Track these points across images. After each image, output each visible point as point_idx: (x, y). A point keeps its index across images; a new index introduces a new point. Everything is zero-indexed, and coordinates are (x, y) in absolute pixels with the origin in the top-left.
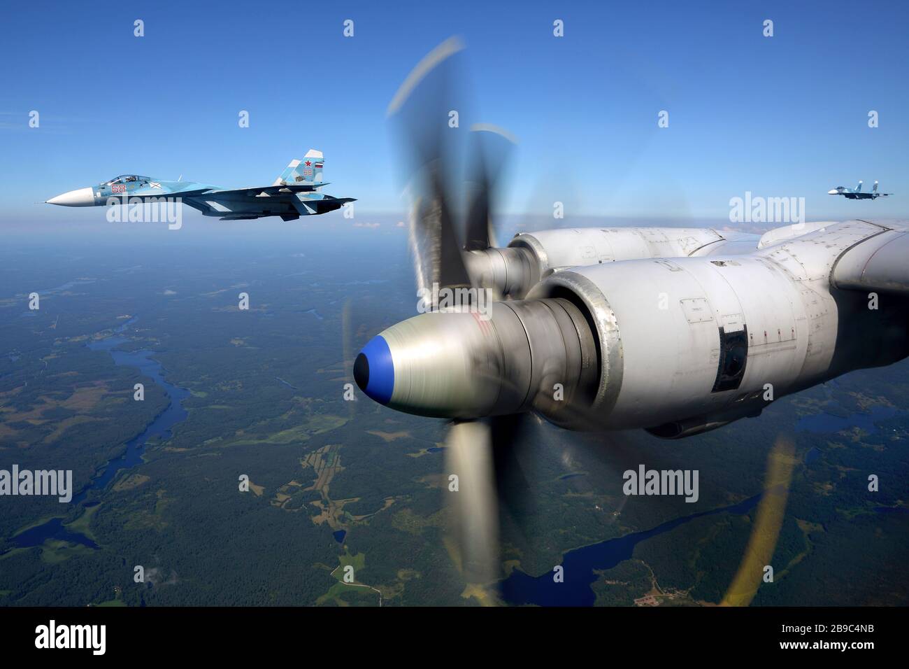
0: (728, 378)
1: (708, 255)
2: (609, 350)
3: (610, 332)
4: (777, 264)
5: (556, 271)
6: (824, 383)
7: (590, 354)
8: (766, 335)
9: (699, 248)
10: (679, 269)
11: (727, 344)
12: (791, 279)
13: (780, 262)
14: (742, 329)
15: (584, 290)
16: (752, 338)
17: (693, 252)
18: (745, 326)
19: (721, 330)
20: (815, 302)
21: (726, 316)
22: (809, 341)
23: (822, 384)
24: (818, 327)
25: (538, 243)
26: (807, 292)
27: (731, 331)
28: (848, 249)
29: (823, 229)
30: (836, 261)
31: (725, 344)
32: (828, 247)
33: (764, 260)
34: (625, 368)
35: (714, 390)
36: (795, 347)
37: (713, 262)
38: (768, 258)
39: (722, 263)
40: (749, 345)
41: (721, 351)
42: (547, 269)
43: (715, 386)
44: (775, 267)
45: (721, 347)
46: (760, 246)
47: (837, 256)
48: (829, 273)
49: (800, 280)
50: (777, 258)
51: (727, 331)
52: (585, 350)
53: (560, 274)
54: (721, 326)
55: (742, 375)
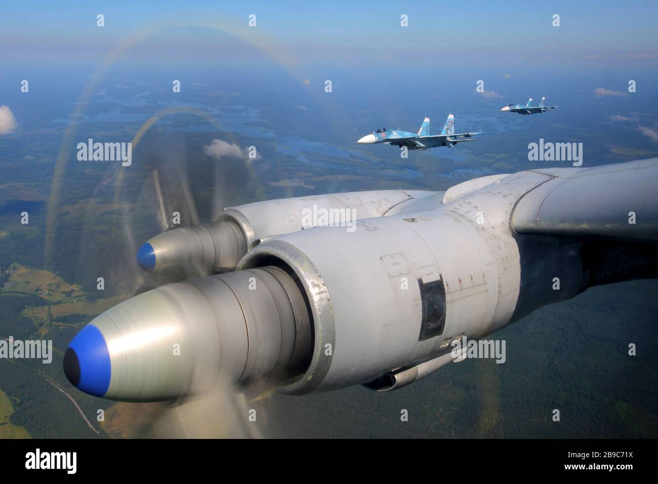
0: (432, 325)
1: (400, 213)
2: (319, 310)
3: (319, 293)
4: (462, 216)
5: (262, 240)
6: (518, 322)
7: (302, 318)
8: (460, 281)
9: (391, 208)
10: (376, 229)
11: (427, 293)
12: (475, 229)
13: (464, 214)
14: (438, 278)
15: (290, 256)
16: (447, 285)
17: (386, 212)
18: (441, 276)
19: (420, 281)
20: (500, 248)
21: (423, 267)
22: (499, 284)
23: (516, 323)
24: (505, 269)
25: (243, 216)
26: (491, 239)
27: (430, 281)
28: (522, 197)
29: (499, 182)
30: (513, 209)
31: (426, 294)
32: (504, 196)
33: (450, 213)
34: (336, 327)
35: (421, 339)
36: (487, 291)
37: (405, 219)
38: (453, 211)
39: (413, 220)
40: (446, 293)
41: (422, 300)
42: (253, 240)
43: (421, 335)
44: (461, 219)
45: (422, 297)
46: (445, 201)
47: (514, 204)
48: (508, 221)
49: (483, 229)
50: (461, 210)
51: (425, 281)
52: (297, 313)
53: (267, 244)
54: (419, 278)
55: (443, 321)
